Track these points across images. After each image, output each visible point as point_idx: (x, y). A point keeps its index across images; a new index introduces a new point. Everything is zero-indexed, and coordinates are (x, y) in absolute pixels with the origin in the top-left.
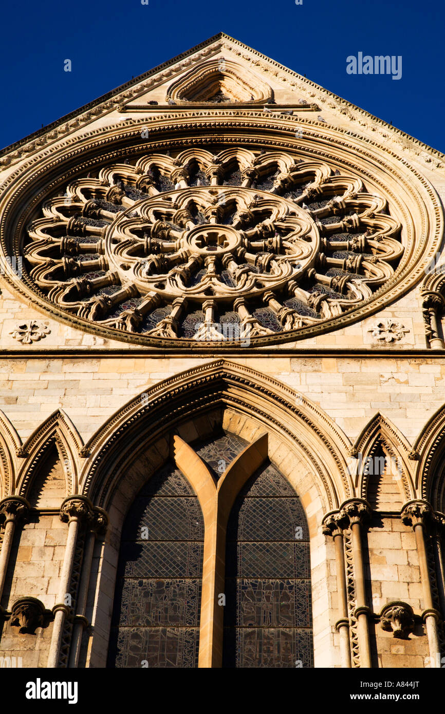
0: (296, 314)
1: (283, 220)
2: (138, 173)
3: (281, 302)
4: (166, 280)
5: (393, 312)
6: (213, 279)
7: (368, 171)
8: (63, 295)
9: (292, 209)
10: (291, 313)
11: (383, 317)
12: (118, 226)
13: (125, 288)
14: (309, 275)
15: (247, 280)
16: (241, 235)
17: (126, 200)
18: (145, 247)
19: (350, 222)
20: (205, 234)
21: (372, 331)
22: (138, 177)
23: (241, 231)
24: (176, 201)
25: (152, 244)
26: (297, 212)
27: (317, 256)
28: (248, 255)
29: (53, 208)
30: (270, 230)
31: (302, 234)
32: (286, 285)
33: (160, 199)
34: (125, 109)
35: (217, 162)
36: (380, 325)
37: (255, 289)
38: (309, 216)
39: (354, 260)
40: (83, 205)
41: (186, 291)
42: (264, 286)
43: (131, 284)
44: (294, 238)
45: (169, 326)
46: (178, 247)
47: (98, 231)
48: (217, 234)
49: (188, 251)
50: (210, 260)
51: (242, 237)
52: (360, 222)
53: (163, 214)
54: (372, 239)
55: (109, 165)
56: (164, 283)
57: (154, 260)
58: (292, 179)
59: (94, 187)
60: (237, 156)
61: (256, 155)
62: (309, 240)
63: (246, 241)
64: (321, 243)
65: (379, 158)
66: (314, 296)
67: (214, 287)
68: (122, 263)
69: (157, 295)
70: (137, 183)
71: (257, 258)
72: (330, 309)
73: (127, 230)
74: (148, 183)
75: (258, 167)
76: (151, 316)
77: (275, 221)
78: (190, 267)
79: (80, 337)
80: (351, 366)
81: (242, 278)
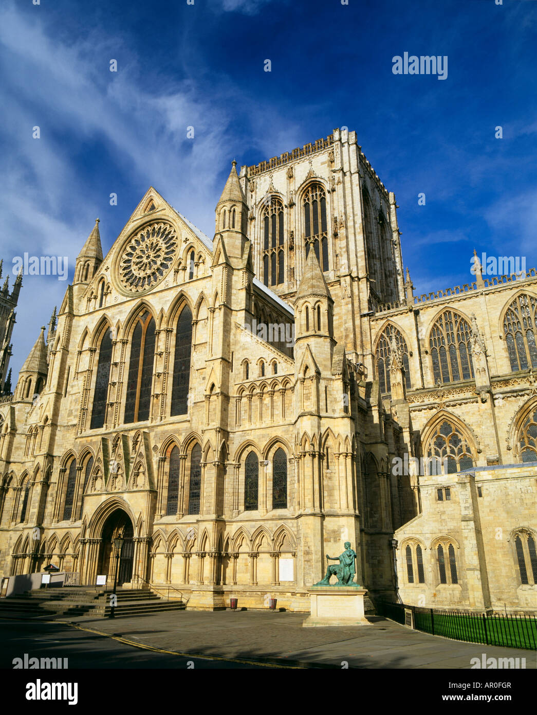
1: (160, 246)
3: (158, 272)
6: (148, 269)
8: (125, 281)
9: (162, 242)
11: (167, 279)
14: (163, 262)
17: (136, 247)
23: (153, 252)
24: (143, 246)
25: (139, 261)
28: (154, 259)
29: (125, 255)
30: (158, 250)
31: (163, 250)
34: (133, 222)
35: (152, 230)
37: (154, 270)
38: (164, 244)
40: (129, 251)
41: (143, 274)
42: (156, 268)
43: (135, 275)
44: (161, 252)
47: (131, 259)
49: (144, 262)
50: (148, 263)
52: (173, 242)
53: (141, 250)
54: (174, 248)
55: (133, 237)
56: (140, 273)
58: (163, 231)
59: (131, 246)
60: (155, 227)
61: (157, 225)
63: (154, 255)
64: (166, 251)
67: (147, 272)
68: (134, 269)
69: (139, 277)
70: (138, 241)
73: (136, 258)
79: (123, 298)
80: (160, 294)
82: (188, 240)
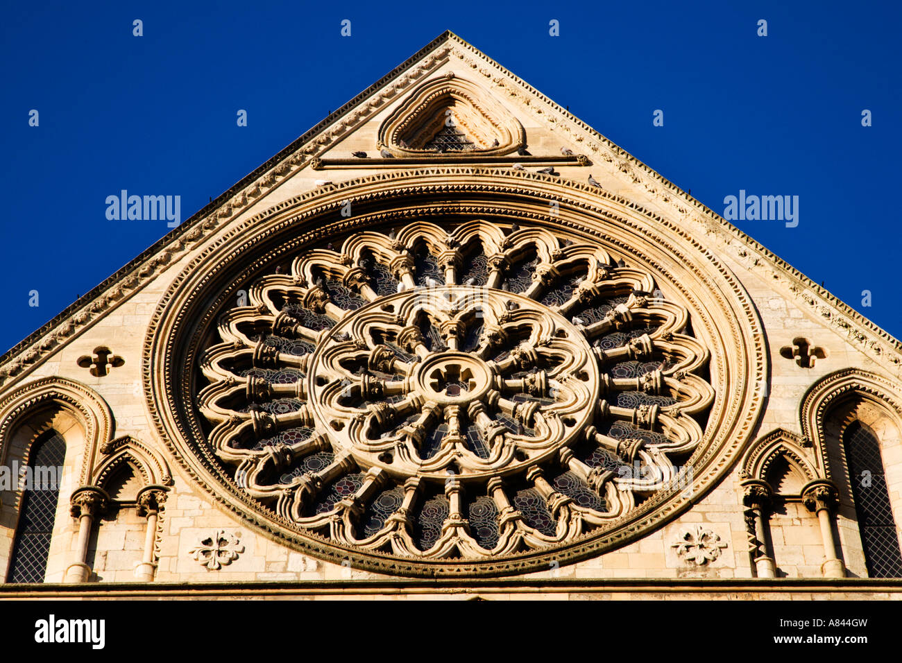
0: (573, 506)
1: (547, 345)
2: (345, 264)
3: (551, 483)
4: (393, 448)
5: (704, 513)
6: (457, 444)
7: (661, 264)
8: (255, 474)
9: (559, 326)
10: (565, 504)
11: (690, 522)
12: (323, 356)
13: (339, 459)
14: (588, 436)
15: (503, 446)
16: (492, 369)
17: (331, 307)
18: (362, 390)
19: (640, 346)
20: (442, 367)
21: (677, 547)
22: (346, 270)
23: (491, 363)
24: (400, 313)
25: (372, 385)
26: (567, 331)
27: (597, 406)
28: (503, 402)
29: (233, 325)
30: (531, 359)
31: (574, 367)
32: (557, 454)
33: (378, 309)
34: (322, 165)
35: (452, 245)
36: (688, 537)
37: (516, 463)
38: (583, 338)
39: (646, 412)
40: (273, 319)
41: (422, 465)
42: (528, 458)
43: (346, 455)
44: (565, 374)
45: (402, 526)
46: (407, 389)
47: (296, 362)
48: (458, 367)
49: (421, 397)
50: (452, 412)
51: (494, 373)
52: (654, 347)
53: (384, 332)
54: (670, 376)
55: (304, 251)
56: (391, 452)
57: (376, 414)
58: (558, 273)
59: (286, 289)
60: (480, 233)
61: (506, 232)
62: (583, 376)
63: (499, 379)
64: (602, 382)
65: (676, 247)
66: (596, 473)
67: (460, 460)
68: (331, 419)
69: (384, 472)
70: (344, 280)
71: (515, 408)
72: (618, 496)
73: (336, 362)
74: (360, 280)
75: (508, 252)
76: (376, 503)
77: (536, 346)
78: (425, 424)
79: (285, 558)
81: (496, 444)
82: (819, 353)
